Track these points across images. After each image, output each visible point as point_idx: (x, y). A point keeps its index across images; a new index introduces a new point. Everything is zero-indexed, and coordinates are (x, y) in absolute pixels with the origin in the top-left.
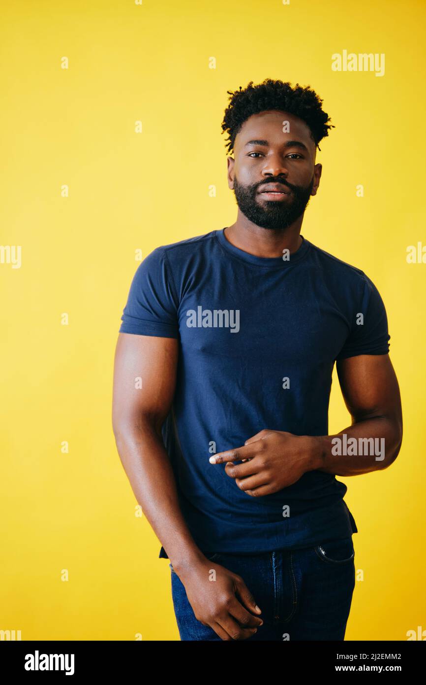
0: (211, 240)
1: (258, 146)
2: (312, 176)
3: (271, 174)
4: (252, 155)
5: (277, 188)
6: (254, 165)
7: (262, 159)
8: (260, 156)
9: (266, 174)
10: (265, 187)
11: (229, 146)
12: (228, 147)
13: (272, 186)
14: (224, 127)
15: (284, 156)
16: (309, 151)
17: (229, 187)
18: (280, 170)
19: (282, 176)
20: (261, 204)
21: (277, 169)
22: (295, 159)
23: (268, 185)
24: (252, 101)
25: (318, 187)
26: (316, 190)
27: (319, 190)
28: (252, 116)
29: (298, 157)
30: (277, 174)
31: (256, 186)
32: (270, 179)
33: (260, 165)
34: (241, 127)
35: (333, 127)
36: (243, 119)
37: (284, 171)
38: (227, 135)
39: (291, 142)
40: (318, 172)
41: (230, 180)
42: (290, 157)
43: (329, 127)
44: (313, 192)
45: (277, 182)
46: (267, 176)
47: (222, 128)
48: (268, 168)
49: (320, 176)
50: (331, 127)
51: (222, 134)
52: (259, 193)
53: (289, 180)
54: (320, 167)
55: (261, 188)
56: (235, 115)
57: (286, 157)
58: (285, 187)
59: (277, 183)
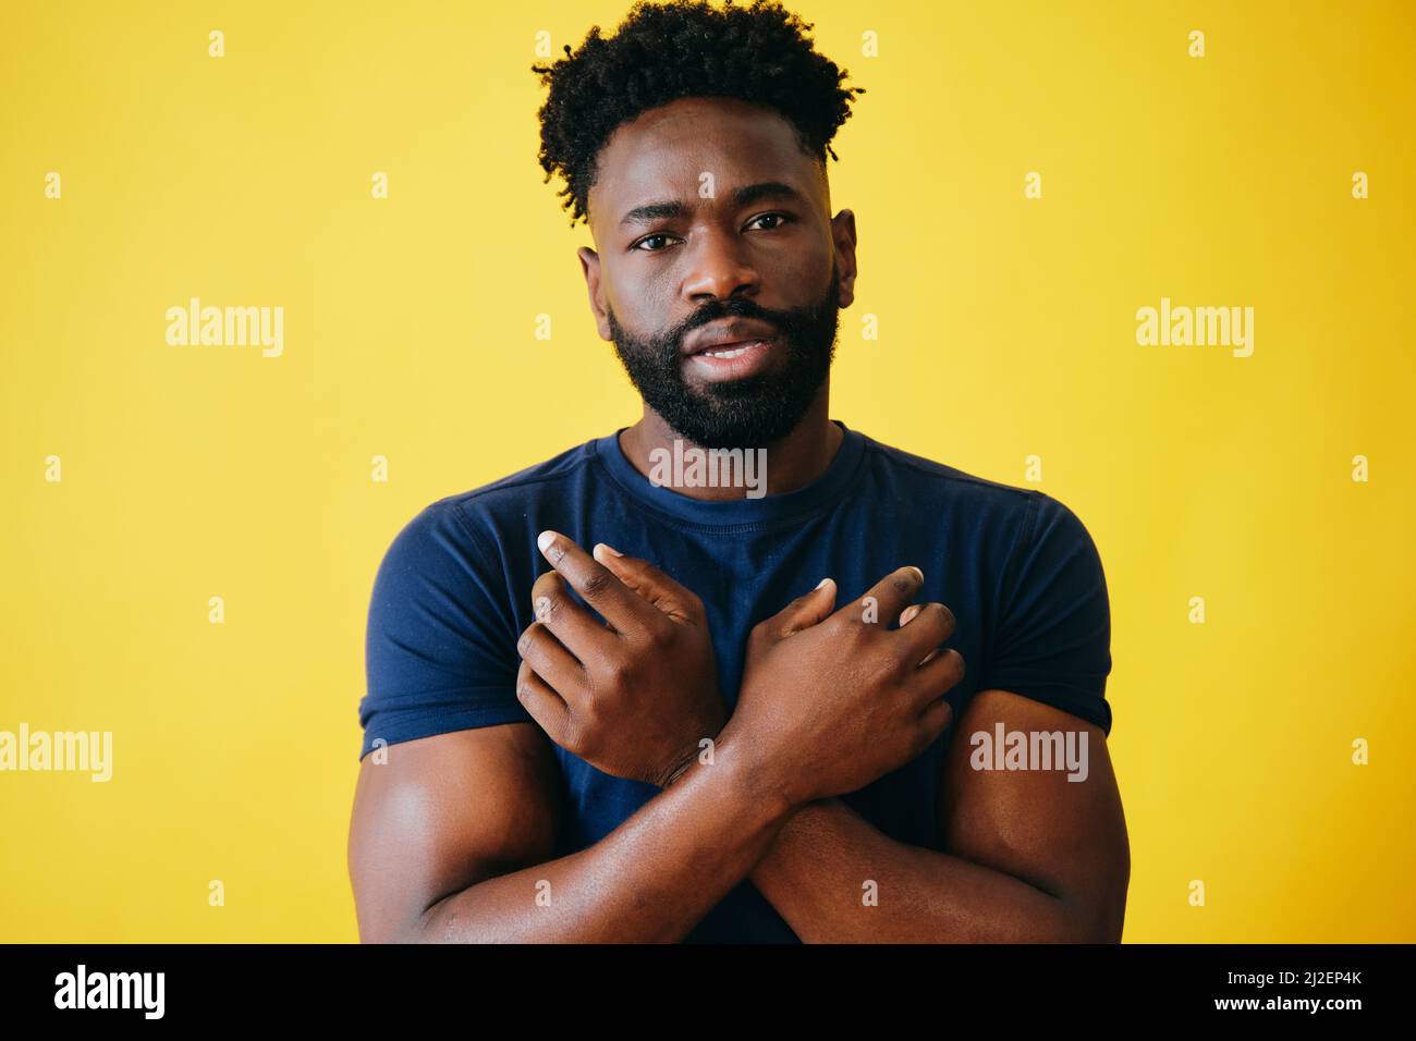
0: (583, 466)
1: (659, 221)
2: (831, 260)
3: (710, 295)
4: (645, 245)
5: (735, 335)
6: (658, 273)
7: (673, 252)
8: (669, 242)
9: (694, 297)
10: (700, 336)
11: (573, 206)
12: (572, 209)
13: (718, 329)
14: (547, 165)
15: (739, 229)
16: (806, 194)
17: (602, 336)
18: (734, 279)
19: (744, 293)
20: (699, 389)
21: (725, 278)
22: (773, 231)
23: (707, 330)
24: (609, 88)
25: (855, 276)
26: (851, 287)
27: (861, 286)
28: (619, 130)
29: (780, 221)
30: (727, 293)
31: (677, 336)
32: (710, 309)
33: (673, 270)
34: (595, 166)
35: (860, 91)
36: (597, 142)
37: (747, 276)
38: (559, 182)
39: (747, 190)
40: (845, 235)
41: (598, 313)
42: (756, 226)
43: (847, 95)
44: (842, 298)
45: (730, 314)
46: (701, 302)
47: (541, 168)
48: (695, 277)
49: (855, 244)
50: (854, 94)
51: (546, 182)
52: (689, 356)
53: (766, 300)
54: (847, 219)
55: (691, 339)
56: (570, 133)
57: (742, 230)
58: (754, 323)
59: (732, 320)
